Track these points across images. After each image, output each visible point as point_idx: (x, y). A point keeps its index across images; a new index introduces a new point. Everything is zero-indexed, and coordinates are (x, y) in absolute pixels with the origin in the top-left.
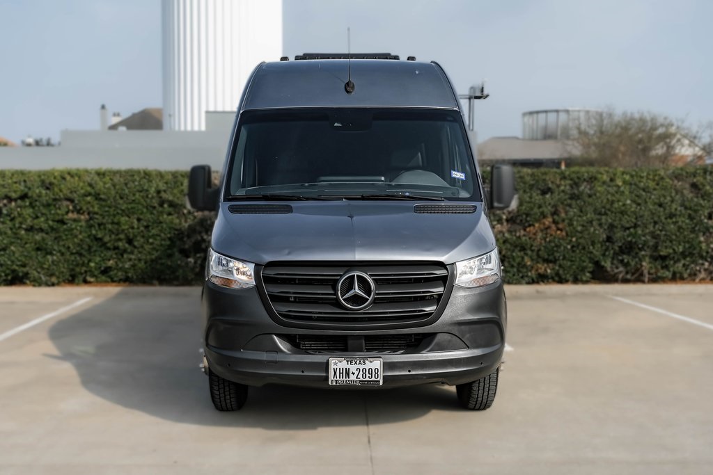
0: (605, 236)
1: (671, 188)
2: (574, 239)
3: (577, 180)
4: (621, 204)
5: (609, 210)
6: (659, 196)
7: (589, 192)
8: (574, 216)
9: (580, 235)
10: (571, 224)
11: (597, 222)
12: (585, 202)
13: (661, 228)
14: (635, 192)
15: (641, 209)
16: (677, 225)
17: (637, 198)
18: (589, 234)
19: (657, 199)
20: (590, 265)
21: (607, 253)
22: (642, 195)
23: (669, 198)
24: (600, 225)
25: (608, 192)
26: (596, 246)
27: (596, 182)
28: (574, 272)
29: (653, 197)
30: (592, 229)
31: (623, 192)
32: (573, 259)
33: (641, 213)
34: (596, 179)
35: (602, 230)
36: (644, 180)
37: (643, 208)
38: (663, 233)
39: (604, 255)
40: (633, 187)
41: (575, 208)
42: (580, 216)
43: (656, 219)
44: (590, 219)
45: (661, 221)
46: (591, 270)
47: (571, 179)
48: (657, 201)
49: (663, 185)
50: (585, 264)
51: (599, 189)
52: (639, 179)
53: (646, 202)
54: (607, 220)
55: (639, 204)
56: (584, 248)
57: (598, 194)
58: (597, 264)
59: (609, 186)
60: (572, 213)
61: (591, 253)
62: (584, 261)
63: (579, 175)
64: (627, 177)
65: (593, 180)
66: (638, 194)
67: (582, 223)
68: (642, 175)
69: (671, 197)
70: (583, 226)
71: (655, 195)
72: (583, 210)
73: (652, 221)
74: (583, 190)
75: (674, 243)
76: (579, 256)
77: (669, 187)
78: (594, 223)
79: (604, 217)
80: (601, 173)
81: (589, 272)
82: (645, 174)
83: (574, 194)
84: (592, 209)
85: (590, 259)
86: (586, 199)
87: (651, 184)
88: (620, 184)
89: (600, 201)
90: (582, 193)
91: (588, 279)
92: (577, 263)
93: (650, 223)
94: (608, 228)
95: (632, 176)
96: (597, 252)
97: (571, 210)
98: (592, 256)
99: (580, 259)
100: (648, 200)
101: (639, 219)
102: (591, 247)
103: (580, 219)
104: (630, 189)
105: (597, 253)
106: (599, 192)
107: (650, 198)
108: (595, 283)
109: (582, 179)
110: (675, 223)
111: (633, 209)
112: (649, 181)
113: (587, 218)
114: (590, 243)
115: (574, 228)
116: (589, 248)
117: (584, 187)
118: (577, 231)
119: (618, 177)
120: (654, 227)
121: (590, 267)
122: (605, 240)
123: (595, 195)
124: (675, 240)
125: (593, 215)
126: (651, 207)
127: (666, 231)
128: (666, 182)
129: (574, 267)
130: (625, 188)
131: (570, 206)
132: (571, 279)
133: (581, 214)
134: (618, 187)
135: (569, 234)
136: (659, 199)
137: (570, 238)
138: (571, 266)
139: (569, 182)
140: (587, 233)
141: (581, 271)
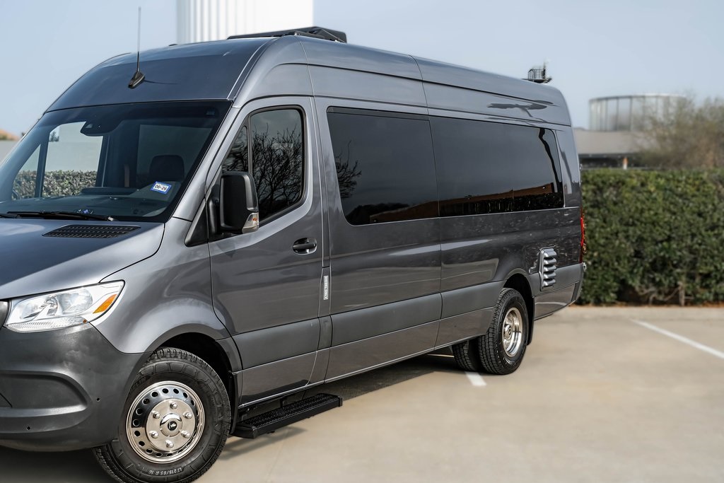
0: (632, 251)
1: (714, 194)
2: (595, 254)
3: (601, 185)
4: (652, 213)
5: (638, 220)
6: (699, 204)
7: (614, 199)
8: (596, 227)
9: (603, 249)
10: (592, 237)
11: (623, 233)
12: (609, 211)
13: (700, 241)
14: (670, 199)
15: (676, 219)
16: (720, 238)
17: (672, 207)
18: (613, 248)
19: (696, 207)
20: (615, 284)
21: (635, 271)
22: (678, 202)
23: (710, 206)
24: (627, 237)
25: (638, 199)
26: (621, 262)
27: (624, 187)
28: (596, 292)
29: (691, 205)
30: (617, 242)
31: (655, 199)
32: (595, 277)
33: (677, 224)
34: (623, 183)
35: (628, 244)
36: (682, 185)
37: (679, 218)
38: (703, 247)
39: (631, 272)
40: (668, 192)
41: (598, 218)
42: (603, 227)
43: (694, 231)
44: (615, 231)
45: (701, 234)
46: (617, 289)
47: (595, 184)
48: (696, 210)
49: (704, 191)
50: (608, 283)
51: (627, 195)
52: (676, 183)
53: (683, 211)
54: (635, 232)
55: (674, 213)
56: (607, 265)
57: (625, 202)
58: (623, 283)
59: (639, 192)
60: (593, 224)
61: (617, 270)
62: (607, 280)
63: (604, 179)
64: (662, 182)
65: (620, 184)
66: (673, 201)
67: (605, 235)
68: (680, 178)
69: (713, 205)
70: (607, 238)
71: (693, 202)
72: (608, 219)
73: (689, 233)
74: (608, 197)
75: (716, 259)
76: (601, 273)
77: (711, 193)
78: (620, 235)
79: (631, 229)
80: (631, 177)
81: (613, 292)
82: (684, 178)
83: (597, 201)
84: (619, 219)
85: (615, 277)
86: (612, 207)
87: (690, 190)
88: (652, 189)
89: (627, 209)
90: (605, 200)
91: (613, 301)
92: (599, 282)
93: (687, 235)
94: (637, 241)
95: (668, 180)
96: (623, 269)
97: (593, 220)
98: (617, 273)
99: (603, 276)
100: (684, 208)
101: (674, 231)
102: (616, 264)
103: (602, 230)
104: (664, 194)
105: (624, 271)
106: (626, 199)
107: (688, 206)
108: (621, 305)
109: (608, 183)
110: (717, 236)
111: (666, 220)
112: (688, 186)
113: (611, 230)
114: (614, 259)
115: (596, 241)
116: (613, 264)
117: (610, 194)
118: (600, 245)
119: (651, 182)
120: (692, 240)
121: (615, 288)
122: (633, 255)
123: (622, 202)
124: (718, 256)
125: (618, 226)
126: (688, 216)
127: (706, 245)
128: (708, 187)
129: (595, 286)
130: (658, 194)
131: (591, 215)
132: (592, 300)
133: (604, 225)
134: (650, 192)
135: (590, 248)
136: (699, 208)
137: (590, 253)
138: (593, 284)
139: (593, 187)
140: (611, 246)
141: (604, 291)
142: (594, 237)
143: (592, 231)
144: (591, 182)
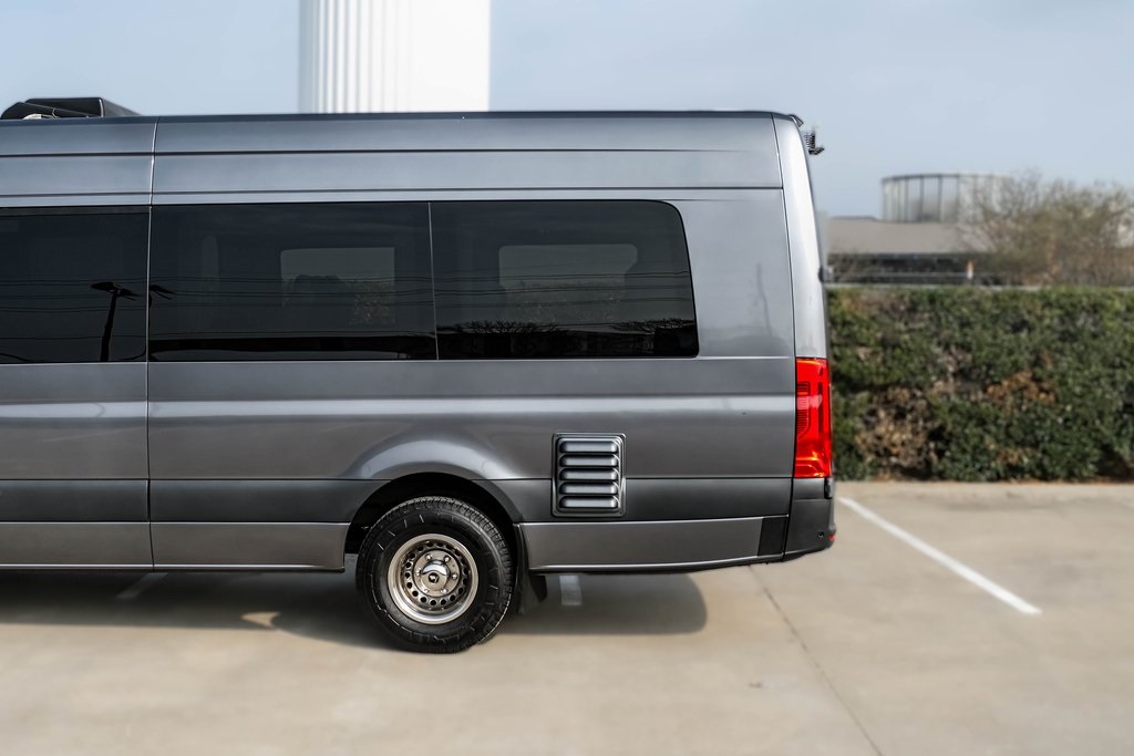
0: (1121, 403)
2: (1069, 408)
3: (1070, 309)
5: (1128, 360)
7: (1093, 329)
8: (1069, 368)
9: (1078, 401)
10: (1063, 383)
11: (1107, 379)
12: (1086, 346)
18: (1094, 399)
20: (1096, 451)
21: (1124, 432)
24: (1114, 384)
25: (1126, 330)
26: (1105, 420)
27: (1103, 312)
28: (1069, 462)
30: (1099, 392)
32: (1068, 441)
34: (1103, 306)
35: (1116, 394)
39: (1118, 435)
41: (1070, 356)
42: (1078, 369)
44: (1096, 375)
46: (1096, 459)
47: (1061, 307)
50: (1087, 449)
51: (1110, 324)
54: (1124, 377)
56: (1085, 423)
57: (1108, 333)
58: (1107, 450)
59: (1126, 320)
60: (1065, 365)
61: (1098, 430)
62: (1085, 445)
63: (1075, 300)
65: (1097, 308)
67: (1081, 381)
70: (1084, 386)
72: (1085, 358)
74: (1083, 326)
76: (1077, 435)
78: (1103, 381)
79: (1119, 372)
80: (1110, 298)
81: (1093, 463)
83: (1067, 331)
84: (1100, 357)
85: (1096, 441)
86: (1091, 342)
89: (1111, 344)
90: (1081, 331)
91: (1092, 475)
92: (1073, 449)
94: (1127, 389)
96: (1108, 433)
97: (1064, 359)
98: (1099, 436)
99: (1079, 440)
102: (1098, 422)
103: (1078, 374)
106: (1110, 329)
108: (1104, 482)
109: (1079, 307)
113: (1091, 373)
114: (1095, 414)
115: (1069, 389)
116: (1094, 423)
117: (1083, 321)
118: (1074, 394)
121: (1095, 455)
122: (1121, 409)
123: (1104, 334)
125: (1100, 368)
129: (1068, 454)
131: (1061, 352)
132: (1063, 473)
133: (1081, 366)
135: (1061, 398)
137: (1061, 406)
138: (1063, 452)
139: (1057, 312)
140: (1091, 396)
141: (1080, 461)
142: (1066, 383)
143: (1063, 375)
144: (1055, 304)
